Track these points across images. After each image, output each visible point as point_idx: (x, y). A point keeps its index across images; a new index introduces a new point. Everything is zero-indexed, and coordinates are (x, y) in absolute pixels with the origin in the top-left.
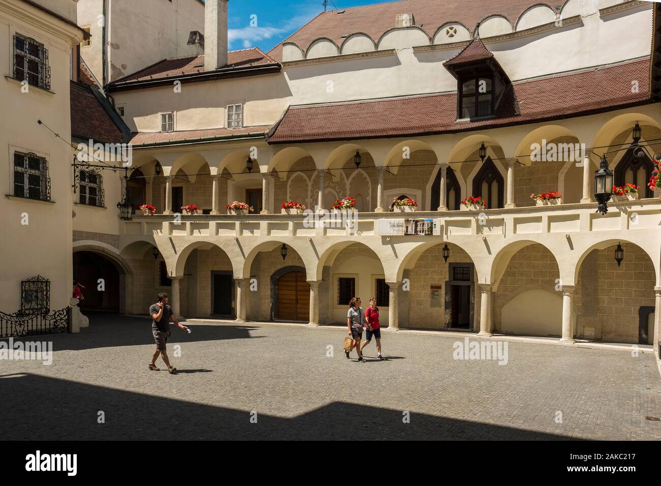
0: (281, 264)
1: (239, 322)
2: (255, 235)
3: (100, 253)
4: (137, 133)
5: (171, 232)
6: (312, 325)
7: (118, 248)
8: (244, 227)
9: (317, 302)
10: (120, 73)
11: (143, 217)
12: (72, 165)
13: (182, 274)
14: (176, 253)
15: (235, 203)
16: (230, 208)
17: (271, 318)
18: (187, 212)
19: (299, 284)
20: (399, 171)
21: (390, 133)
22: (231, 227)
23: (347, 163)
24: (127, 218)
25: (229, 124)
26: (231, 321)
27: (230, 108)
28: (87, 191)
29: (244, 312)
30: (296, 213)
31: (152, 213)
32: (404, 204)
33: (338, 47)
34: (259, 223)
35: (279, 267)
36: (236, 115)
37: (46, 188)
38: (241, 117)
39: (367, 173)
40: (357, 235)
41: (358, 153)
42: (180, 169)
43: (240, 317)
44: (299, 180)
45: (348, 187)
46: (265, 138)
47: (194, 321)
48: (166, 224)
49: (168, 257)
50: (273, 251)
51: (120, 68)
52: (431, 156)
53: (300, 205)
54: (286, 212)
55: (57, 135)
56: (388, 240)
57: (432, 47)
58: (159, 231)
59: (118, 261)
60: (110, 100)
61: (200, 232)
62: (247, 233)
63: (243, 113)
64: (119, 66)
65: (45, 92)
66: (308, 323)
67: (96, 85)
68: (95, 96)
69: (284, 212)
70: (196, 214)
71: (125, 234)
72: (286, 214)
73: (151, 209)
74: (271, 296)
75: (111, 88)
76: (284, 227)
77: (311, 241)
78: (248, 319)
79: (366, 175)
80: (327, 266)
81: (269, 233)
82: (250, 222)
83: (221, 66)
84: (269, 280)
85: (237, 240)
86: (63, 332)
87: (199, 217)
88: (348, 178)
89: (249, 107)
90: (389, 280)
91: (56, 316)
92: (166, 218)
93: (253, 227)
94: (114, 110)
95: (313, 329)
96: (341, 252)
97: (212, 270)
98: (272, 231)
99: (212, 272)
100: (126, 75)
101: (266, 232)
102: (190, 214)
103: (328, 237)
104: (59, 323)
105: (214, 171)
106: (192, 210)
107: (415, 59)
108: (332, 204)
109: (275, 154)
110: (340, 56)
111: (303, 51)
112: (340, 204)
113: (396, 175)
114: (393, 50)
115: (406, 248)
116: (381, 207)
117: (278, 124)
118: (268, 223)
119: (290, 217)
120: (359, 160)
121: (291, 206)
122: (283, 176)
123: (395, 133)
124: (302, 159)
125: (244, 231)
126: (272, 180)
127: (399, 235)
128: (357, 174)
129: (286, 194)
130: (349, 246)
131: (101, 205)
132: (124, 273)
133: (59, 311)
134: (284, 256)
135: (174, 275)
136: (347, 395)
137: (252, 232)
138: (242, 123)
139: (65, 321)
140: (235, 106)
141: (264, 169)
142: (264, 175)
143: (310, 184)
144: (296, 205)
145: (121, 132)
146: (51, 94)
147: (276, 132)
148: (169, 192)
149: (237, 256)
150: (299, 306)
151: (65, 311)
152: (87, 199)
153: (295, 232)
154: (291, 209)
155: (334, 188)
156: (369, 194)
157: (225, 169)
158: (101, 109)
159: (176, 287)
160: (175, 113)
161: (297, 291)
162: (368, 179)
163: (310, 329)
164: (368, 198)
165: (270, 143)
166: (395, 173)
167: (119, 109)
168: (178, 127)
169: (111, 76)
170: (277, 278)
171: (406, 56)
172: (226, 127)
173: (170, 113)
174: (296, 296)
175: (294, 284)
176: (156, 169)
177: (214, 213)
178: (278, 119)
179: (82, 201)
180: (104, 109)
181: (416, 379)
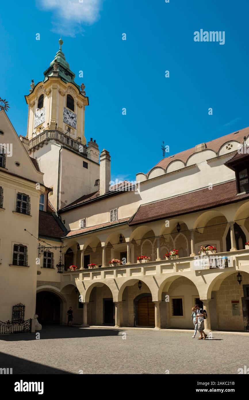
0: (139, 292)
1: (116, 327)
2: (124, 276)
3: (51, 292)
4: (70, 231)
5: (83, 279)
6: (157, 329)
7: (60, 289)
8: (118, 272)
9: (159, 314)
10: (65, 205)
11: (71, 272)
12: (38, 248)
13: (88, 301)
14: (85, 289)
15: (113, 260)
16: (111, 263)
17: (135, 324)
18: (91, 267)
19: (149, 304)
20: (204, 231)
21: (196, 209)
22: (112, 273)
23: (173, 231)
24: (61, 272)
25: (111, 220)
26: (112, 327)
27: (112, 212)
28: (47, 261)
29: (119, 321)
30: (145, 262)
31: (75, 269)
32: (208, 250)
33: (164, 170)
34: (126, 270)
35: (138, 294)
36: (115, 215)
37: (26, 260)
38: (117, 215)
39: (185, 235)
40: (180, 271)
41: (178, 224)
42: (88, 245)
43: (117, 325)
44: (147, 244)
45: (174, 244)
46: (127, 223)
47: (94, 327)
48: (81, 275)
49: (82, 292)
50: (134, 286)
51: (65, 202)
52: (223, 219)
53: (147, 257)
54: (140, 262)
55: (32, 235)
56: (200, 273)
57: (218, 157)
58: (78, 278)
59: (60, 296)
60: (60, 218)
61: (97, 277)
62: (119, 276)
63: (118, 213)
64: (64, 202)
65: (28, 216)
66: (154, 328)
67: (54, 212)
68: (53, 216)
69: (138, 262)
70: (95, 268)
71: (63, 281)
72: (140, 263)
73: (74, 268)
74: (134, 312)
75: (60, 212)
76: (139, 271)
77: (154, 277)
78: (121, 326)
79: (184, 236)
80: (164, 292)
81: (131, 275)
82: (121, 269)
83: (107, 192)
84: (132, 302)
85: (115, 280)
86: (27, 332)
87: (96, 269)
88: (174, 239)
89: (120, 209)
90: (203, 298)
91: (25, 324)
92: (81, 271)
93: (123, 272)
94: (61, 222)
95: (157, 331)
96: (172, 283)
97: (104, 298)
98: (133, 273)
99: (104, 299)
100: (67, 205)
101: (129, 274)
102: (92, 268)
103: (164, 274)
104: (26, 327)
105: (103, 244)
106: (93, 266)
107: (208, 166)
108: (165, 255)
109: (133, 231)
110: (166, 174)
111: (147, 176)
112: (169, 254)
113: (202, 234)
114: (195, 164)
115: (211, 277)
116: (194, 253)
117: (135, 215)
118: (130, 269)
119: (142, 265)
120: (180, 228)
121: (142, 258)
122: (138, 242)
123: (198, 209)
124: (148, 232)
125: (118, 275)
126: (133, 246)
127: (206, 269)
128: (179, 236)
129: (140, 252)
130: (177, 279)
131: (53, 268)
132: (62, 302)
133: (26, 321)
134: (140, 287)
135: (84, 302)
136: (155, 370)
137: (122, 275)
138: (118, 218)
139: (29, 326)
140: (114, 210)
141: (127, 240)
142: (128, 243)
143: (153, 245)
144: (145, 257)
145: (63, 231)
146: (30, 217)
147: (133, 220)
148: (82, 258)
149: (115, 289)
150: (150, 317)
151: (29, 321)
152: (47, 265)
153: (145, 273)
154: (142, 260)
155: (166, 246)
156: (187, 247)
157: (109, 243)
158: (55, 222)
159: (85, 308)
160: (87, 218)
161: (148, 308)
162: (186, 238)
163: (155, 331)
164: (186, 250)
165: (130, 226)
166: (202, 232)
167: (63, 221)
168: (88, 225)
169: (61, 206)
170: (137, 301)
171: (203, 166)
172: (110, 221)
173: (85, 219)
174: (148, 311)
175: (147, 304)
176: (78, 247)
177: (103, 266)
178: (134, 213)
179: (44, 266)
180: (57, 222)
181: (210, 362)
